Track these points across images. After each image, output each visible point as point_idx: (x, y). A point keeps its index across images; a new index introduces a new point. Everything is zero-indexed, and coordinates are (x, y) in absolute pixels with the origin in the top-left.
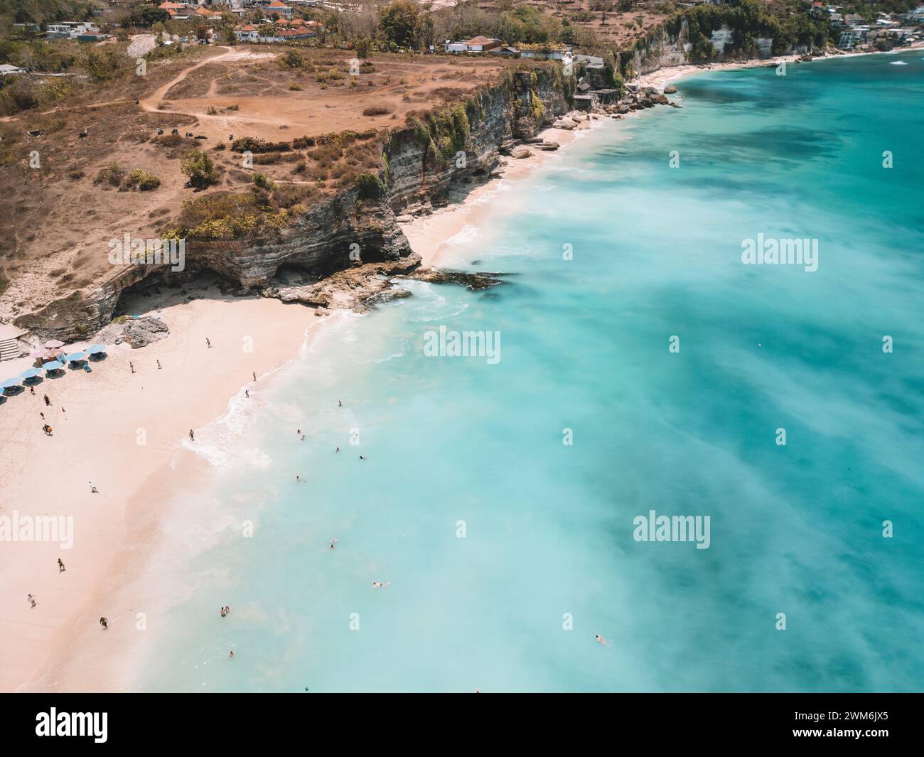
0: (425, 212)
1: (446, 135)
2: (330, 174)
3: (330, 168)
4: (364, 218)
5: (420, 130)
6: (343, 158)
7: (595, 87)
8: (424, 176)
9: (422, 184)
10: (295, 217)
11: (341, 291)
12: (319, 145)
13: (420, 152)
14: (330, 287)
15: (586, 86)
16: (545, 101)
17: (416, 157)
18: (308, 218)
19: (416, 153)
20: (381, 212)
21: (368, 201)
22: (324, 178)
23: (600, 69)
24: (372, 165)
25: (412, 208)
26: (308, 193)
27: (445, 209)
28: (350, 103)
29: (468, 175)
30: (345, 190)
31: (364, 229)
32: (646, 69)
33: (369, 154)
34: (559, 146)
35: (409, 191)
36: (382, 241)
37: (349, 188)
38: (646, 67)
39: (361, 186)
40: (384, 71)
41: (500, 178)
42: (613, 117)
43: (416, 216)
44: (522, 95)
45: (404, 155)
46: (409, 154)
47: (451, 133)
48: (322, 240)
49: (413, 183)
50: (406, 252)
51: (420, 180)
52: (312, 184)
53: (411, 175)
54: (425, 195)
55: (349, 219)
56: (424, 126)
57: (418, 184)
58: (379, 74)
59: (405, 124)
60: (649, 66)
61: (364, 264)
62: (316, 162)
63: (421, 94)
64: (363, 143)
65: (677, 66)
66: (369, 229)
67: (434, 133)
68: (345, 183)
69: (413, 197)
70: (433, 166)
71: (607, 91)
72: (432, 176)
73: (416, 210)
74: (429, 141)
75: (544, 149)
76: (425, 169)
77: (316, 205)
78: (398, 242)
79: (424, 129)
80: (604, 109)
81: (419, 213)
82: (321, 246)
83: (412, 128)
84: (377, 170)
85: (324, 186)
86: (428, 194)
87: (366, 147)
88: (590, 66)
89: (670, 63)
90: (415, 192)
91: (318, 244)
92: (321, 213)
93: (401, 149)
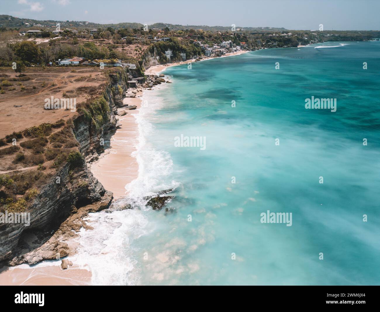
0: (95, 159)
1: (99, 114)
2: (45, 158)
3: (43, 153)
4: (75, 181)
5: (86, 115)
6: (49, 143)
7: (134, 77)
8: (91, 139)
9: (90, 144)
10: (31, 200)
11: (71, 238)
12: (26, 137)
13: (87, 127)
14: (62, 237)
15: (131, 77)
16: (121, 86)
17: (85, 129)
18: (40, 197)
19: (85, 127)
20: (85, 174)
21: (76, 169)
22: (42, 162)
23: (135, 69)
24: (72, 145)
25: (87, 159)
26: (36, 178)
27: (104, 153)
28: (30, 102)
29: (107, 131)
30: (61, 168)
31: (76, 188)
32: (146, 67)
33: (66, 137)
34: (137, 107)
35: (84, 149)
36: (89, 192)
37: (64, 166)
38: (146, 66)
39: (71, 162)
40: (36, 79)
41: (120, 128)
42: (148, 90)
43: (91, 163)
44: (114, 85)
45: (79, 131)
46: (82, 129)
47: (101, 113)
48: (50, 206)
49: (86, 144)
50: (103, 193)
51: (89, 142)
52: (35, 168)
53: (84, 140)
54: (93, 149)
55: (66, 186)
56: (87, 112)
57: (88, 144)
58: (34, 81)
59: (77, 113)
60: (147, 66)
61: (78, 209)
62: (30, 150)
63: (72, 92)
64: (59, 130)
65: (156, 65)
66: (79, 187)
67: (93, 115)
68: (60, 163)
69: (87, 152)
70: (96, 132)
71: (140, 78)
72: (95, 138)
73: (90, 159)
74: (92, 119)
75: (130, 109)
76: (91, 135)
77: (45, 185)
78: (98, 189)
79: (88, 114)
80: (142, 86)
81: (92, 160)
82: (49, 210)
83: (82, 114)
84: (77, 148)
85: (44, 168)
86: (94, 148)
87: (62, 133)
88: (130, 68)
89: (153, 64)
90: (87, 149)
91: (48, 210)
92: (49, 190)
93: (78, 128)
